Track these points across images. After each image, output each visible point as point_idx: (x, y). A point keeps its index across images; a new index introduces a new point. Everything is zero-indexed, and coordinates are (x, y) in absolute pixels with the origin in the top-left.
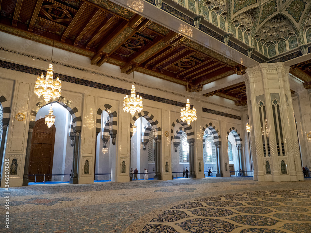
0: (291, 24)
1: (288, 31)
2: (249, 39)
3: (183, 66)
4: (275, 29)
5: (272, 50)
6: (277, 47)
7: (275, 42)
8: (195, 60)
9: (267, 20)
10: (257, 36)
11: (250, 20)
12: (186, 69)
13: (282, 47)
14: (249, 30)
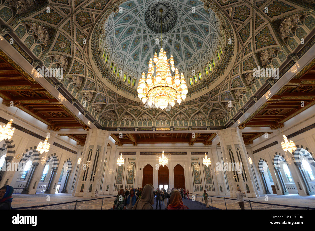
0: (117, 116)
1: (115, 118)
2: (97, 116)
3: (53, 115)
4: (110, 115)
5: (106, 124)
6: (108, 123)
7: (108, 120)
8: (62, 115)
9: (108, 110)
10: (101, 115)
11: (101, 107)
12: (54, 117)
13: (110, 124)
14: (98, 112)
